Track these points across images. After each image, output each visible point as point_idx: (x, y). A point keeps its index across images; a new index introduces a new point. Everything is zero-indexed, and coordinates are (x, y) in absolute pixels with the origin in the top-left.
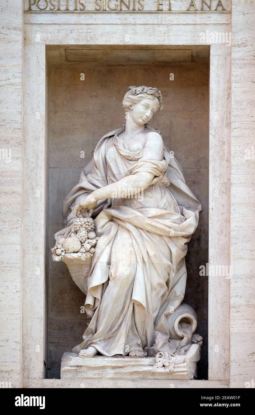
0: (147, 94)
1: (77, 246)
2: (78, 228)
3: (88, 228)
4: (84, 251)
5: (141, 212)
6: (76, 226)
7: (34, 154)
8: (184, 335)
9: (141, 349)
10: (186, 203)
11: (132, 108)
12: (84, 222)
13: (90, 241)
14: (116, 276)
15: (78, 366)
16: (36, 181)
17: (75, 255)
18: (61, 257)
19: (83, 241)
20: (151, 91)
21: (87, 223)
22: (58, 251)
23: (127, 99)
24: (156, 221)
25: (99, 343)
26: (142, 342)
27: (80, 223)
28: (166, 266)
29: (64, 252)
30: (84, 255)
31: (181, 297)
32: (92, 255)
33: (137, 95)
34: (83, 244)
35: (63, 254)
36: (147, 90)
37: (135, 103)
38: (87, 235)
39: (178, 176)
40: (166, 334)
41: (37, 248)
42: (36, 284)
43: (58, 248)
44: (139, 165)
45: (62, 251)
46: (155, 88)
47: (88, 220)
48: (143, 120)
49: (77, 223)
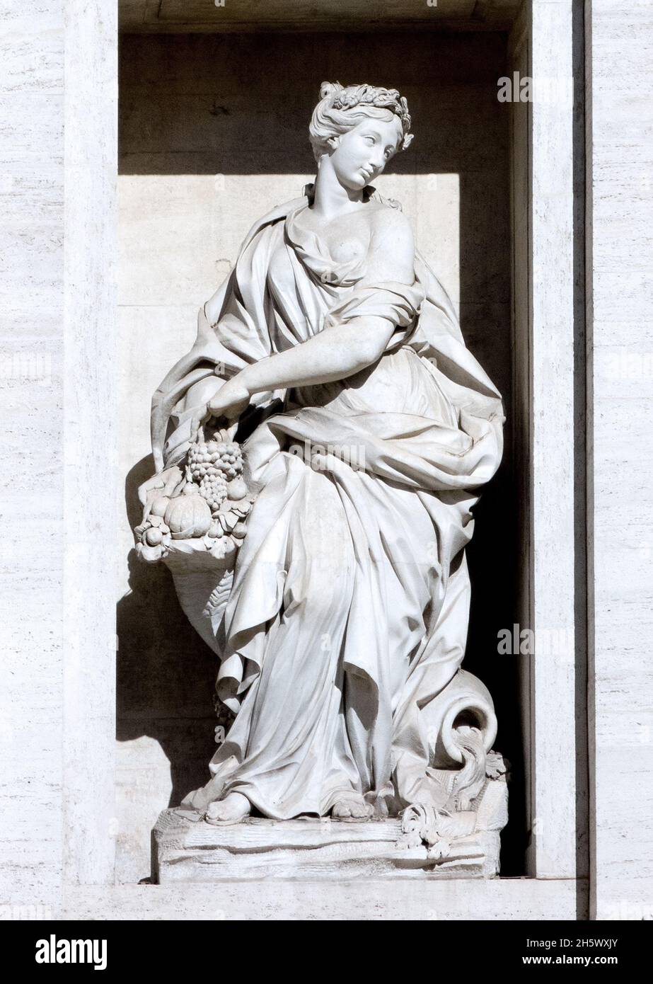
0: (375, 106)
1: (202, 519)
2: (203, 471)
3: (228, 469)
4: (221, 532)
5: (365, 425)
6: (198, 466)
7: (91, 271)
8: (468, 755)
9: (359, 796)
10: (466, 398)
11: (335, 144)
12: (220, 453)
13: (235, 504)
14: (306, 599)
15: (204, 848)
16: (96, 343)
17: (198, 545)
18: (160, 549)
19: (215, 506)
20: (385, 97)
21: (226, 457)
22: (154, 534)
23: (321, 121)
24: (402, 449)
25: (256, 782)
26: (363, 777)
27: (209, 457)
28: (427, 569)
29: (169, 535)
30: (220, 542)
31: (456, 652)
32: (239, 542)
33: (350, 108)
34: (216, 514)
35: (167, 541)
36: (374, 96)
37: (343, 132)
38: (225, 488)
39: (445, 325)
40: (421, 753)
41: (98, 526)
42: (98, 625)
43: (152, 526)
44: (360, 298)
45: (164, 534)
46: (393, 91)
47: (230, 449)
48: (364, 177)
49: (200, 458)
